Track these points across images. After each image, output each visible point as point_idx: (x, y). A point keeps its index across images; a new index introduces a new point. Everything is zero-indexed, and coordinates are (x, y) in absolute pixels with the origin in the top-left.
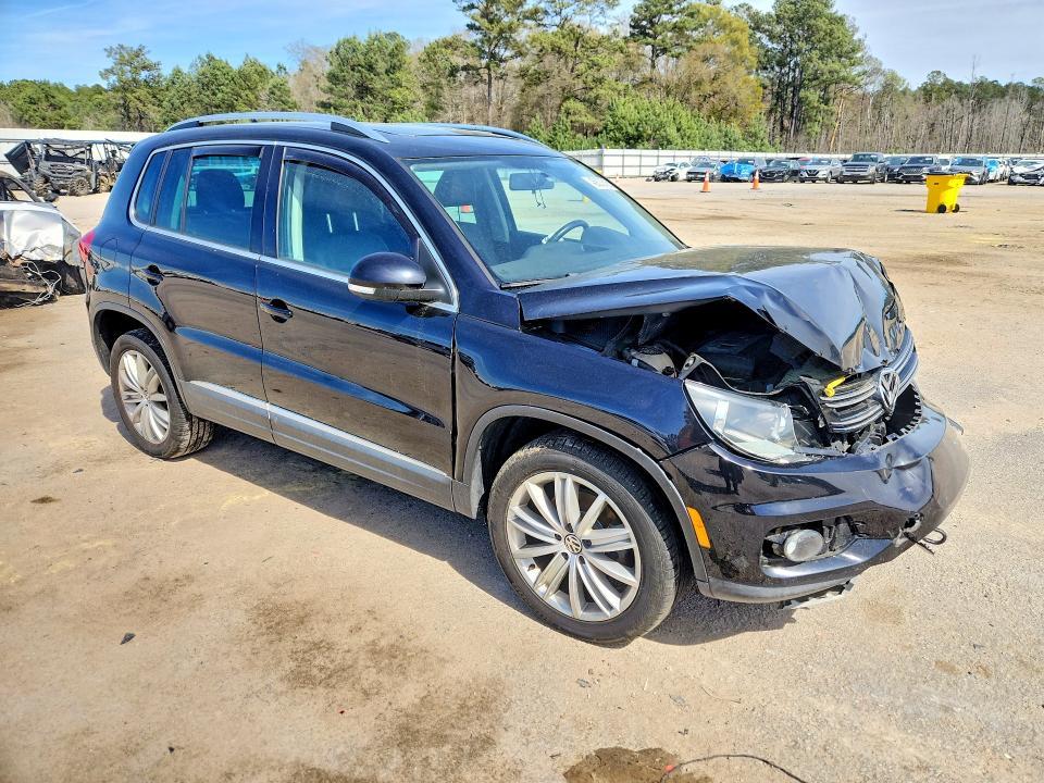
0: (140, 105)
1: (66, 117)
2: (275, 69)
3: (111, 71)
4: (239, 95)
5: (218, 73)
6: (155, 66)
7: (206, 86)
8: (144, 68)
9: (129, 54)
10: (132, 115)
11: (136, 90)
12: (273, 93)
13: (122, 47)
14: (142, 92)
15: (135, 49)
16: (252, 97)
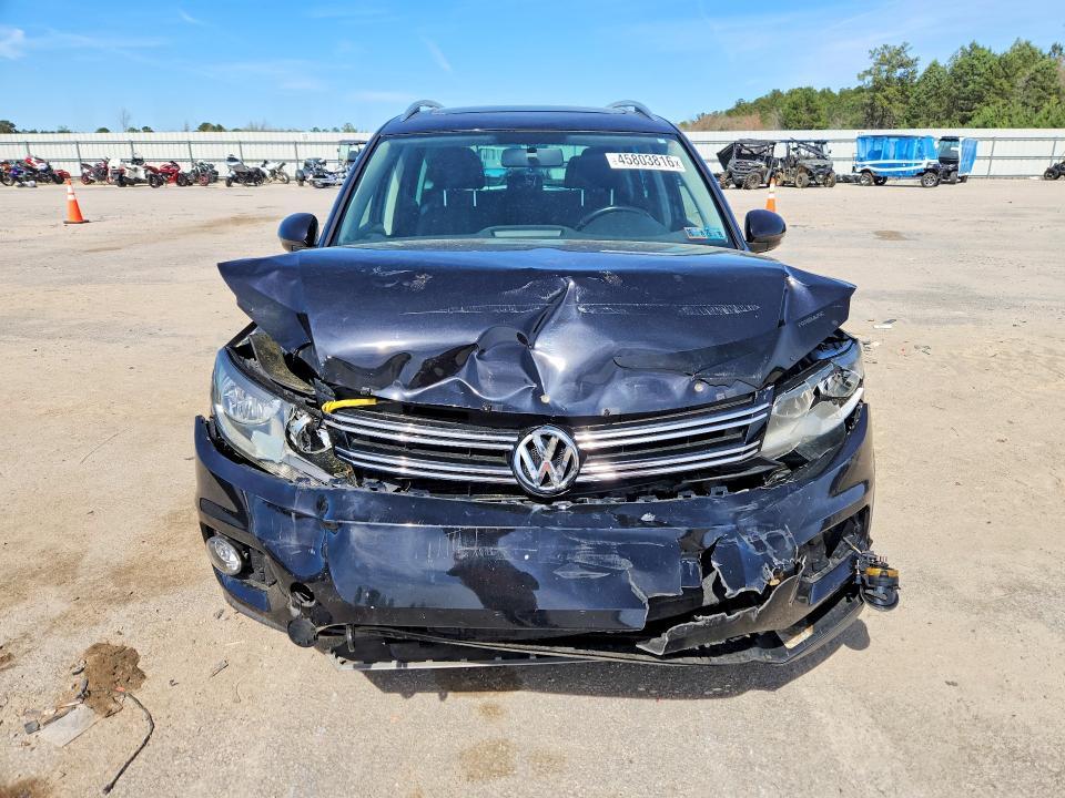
0: (886, 103)
1: (819, 120)
2: (1046, 51)
3: (868, 73)
4: (991, 84)
5: (976, 62)
6: (912, 63)
7: (958, 78)
8: (901, 66)
9: (889, 52)
10: (876, 114)
11: (886, 88)
12: (1034, 79)
13: (886, 47)
14: (890, 91)
15: (897, 48)
16: (1006, 86)
